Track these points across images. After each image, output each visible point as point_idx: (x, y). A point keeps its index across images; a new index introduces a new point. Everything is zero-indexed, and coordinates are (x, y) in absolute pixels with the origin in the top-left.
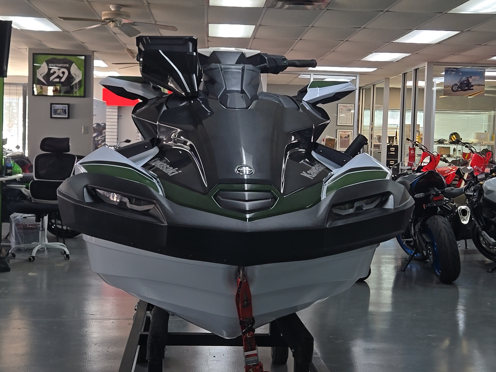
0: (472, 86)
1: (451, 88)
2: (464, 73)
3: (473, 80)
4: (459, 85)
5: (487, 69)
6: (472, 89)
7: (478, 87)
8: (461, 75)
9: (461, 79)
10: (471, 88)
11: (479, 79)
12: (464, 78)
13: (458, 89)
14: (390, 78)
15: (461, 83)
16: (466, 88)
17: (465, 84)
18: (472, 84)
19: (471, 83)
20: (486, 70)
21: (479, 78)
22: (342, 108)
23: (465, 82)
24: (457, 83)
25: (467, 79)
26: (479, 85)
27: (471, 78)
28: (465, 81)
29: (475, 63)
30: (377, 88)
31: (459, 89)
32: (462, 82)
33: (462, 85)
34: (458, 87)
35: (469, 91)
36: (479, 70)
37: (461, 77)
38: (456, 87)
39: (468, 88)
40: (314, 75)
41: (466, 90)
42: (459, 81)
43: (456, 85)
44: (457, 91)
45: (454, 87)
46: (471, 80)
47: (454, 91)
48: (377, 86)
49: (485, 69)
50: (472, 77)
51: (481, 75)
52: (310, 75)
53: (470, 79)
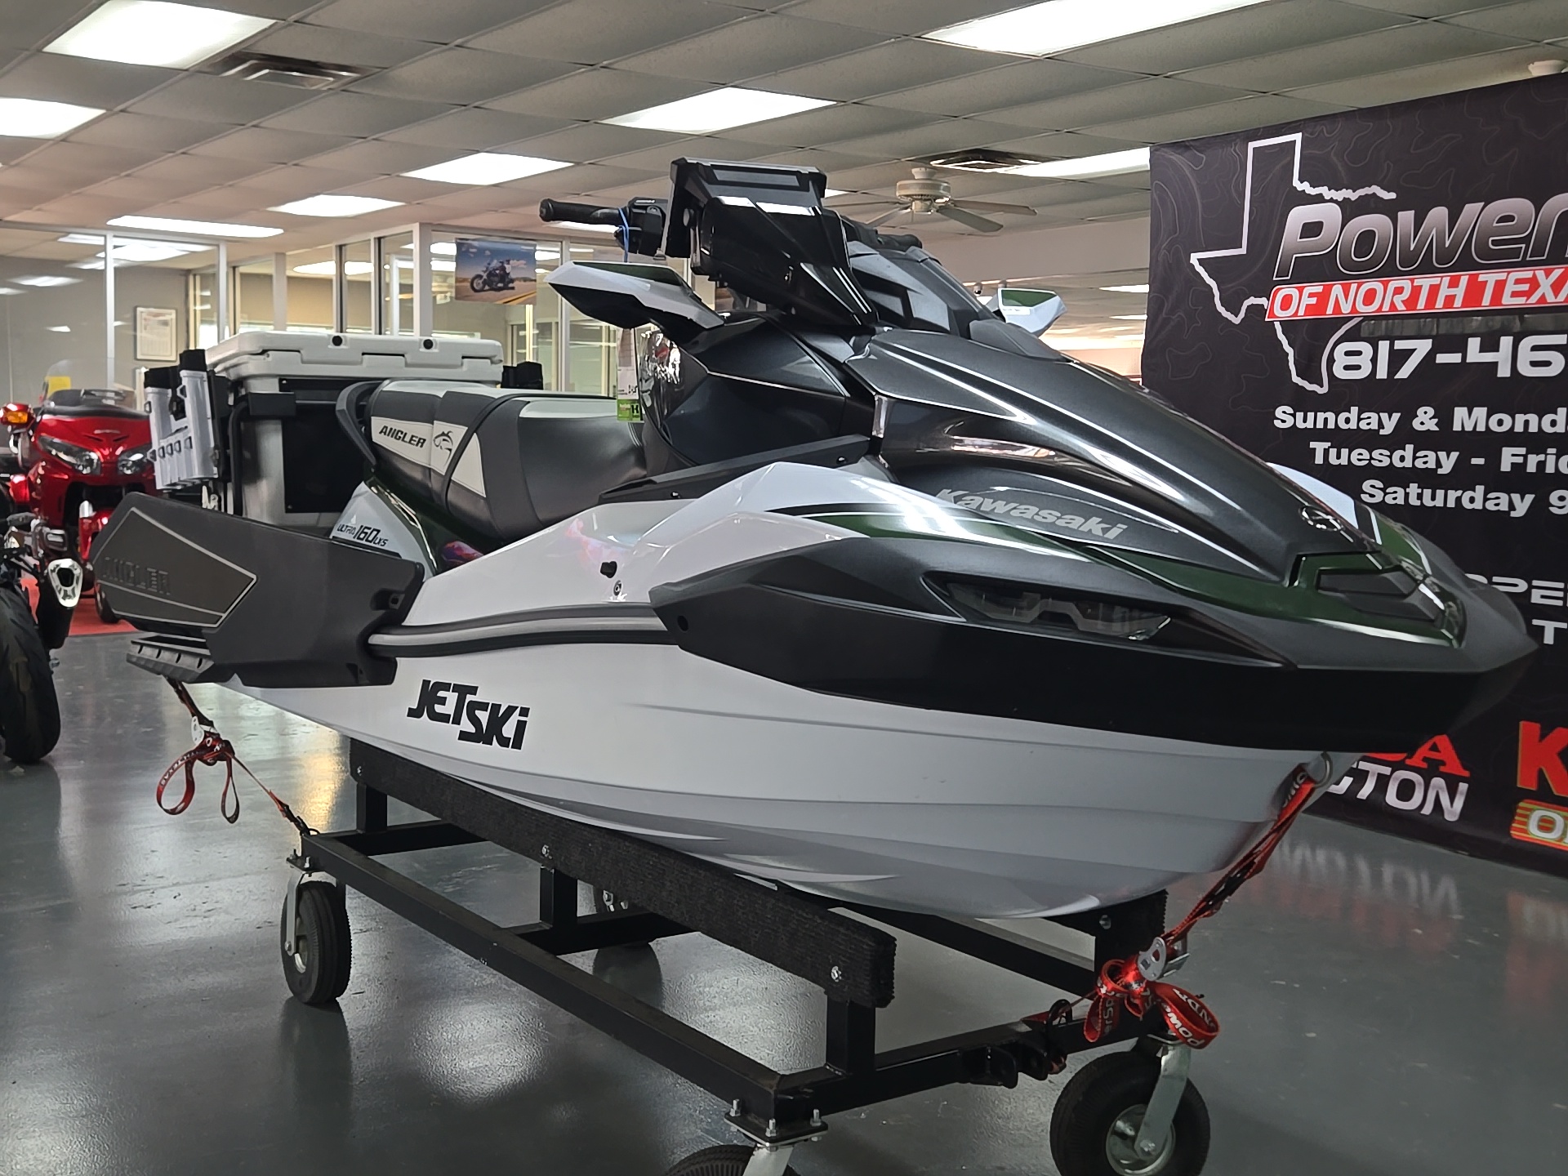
0: (512, 281)
1: (468, 284)
2: (495, 253)
3: (513, 268)
4: (485, 277)
5: (540, 245)
6: (513, 288)
7: (522, 283)
8: (489, 256)
9: (489, 264)
10: (511, 285)
11: (525, 267)
12: (495, 263)
13: (484, 286)
14: (288, 253)
15: (491, 274)
16: (500, 285)
17: (497, 275)
18: (513, 276)
19: (509, 274)
20: (538, 248)
21: (525, 264)
22: (148, 317)
23: (498, 272)
24: (482, 274)
25: (501, 264)
26: (525, 280)
27: (509, 264)
28: (497, 270)
29: (516, 232)
30: (243, 275)
31: (487, 287)
32: (490, 272)
33: (492, 278)
34: (485, 283)
35: (505, 291)
36: (525, 248)
37: (488, 262)
38: (481, 281)
39: (505, 285)
40: (115, 236)
41: (500, 289)
42: (485, 269)
43: (480, 277)
44: (482, 290)
45: (475, 281)
46: (508, 268)
47: (475, 291)
48: (242, 269)
49: (535, 246)
50: (511, 262)
51: (529, 257)
52: (105, 236)
53: (506, 266)
